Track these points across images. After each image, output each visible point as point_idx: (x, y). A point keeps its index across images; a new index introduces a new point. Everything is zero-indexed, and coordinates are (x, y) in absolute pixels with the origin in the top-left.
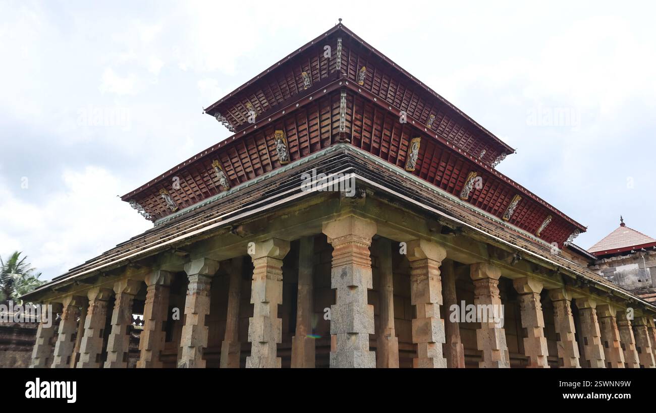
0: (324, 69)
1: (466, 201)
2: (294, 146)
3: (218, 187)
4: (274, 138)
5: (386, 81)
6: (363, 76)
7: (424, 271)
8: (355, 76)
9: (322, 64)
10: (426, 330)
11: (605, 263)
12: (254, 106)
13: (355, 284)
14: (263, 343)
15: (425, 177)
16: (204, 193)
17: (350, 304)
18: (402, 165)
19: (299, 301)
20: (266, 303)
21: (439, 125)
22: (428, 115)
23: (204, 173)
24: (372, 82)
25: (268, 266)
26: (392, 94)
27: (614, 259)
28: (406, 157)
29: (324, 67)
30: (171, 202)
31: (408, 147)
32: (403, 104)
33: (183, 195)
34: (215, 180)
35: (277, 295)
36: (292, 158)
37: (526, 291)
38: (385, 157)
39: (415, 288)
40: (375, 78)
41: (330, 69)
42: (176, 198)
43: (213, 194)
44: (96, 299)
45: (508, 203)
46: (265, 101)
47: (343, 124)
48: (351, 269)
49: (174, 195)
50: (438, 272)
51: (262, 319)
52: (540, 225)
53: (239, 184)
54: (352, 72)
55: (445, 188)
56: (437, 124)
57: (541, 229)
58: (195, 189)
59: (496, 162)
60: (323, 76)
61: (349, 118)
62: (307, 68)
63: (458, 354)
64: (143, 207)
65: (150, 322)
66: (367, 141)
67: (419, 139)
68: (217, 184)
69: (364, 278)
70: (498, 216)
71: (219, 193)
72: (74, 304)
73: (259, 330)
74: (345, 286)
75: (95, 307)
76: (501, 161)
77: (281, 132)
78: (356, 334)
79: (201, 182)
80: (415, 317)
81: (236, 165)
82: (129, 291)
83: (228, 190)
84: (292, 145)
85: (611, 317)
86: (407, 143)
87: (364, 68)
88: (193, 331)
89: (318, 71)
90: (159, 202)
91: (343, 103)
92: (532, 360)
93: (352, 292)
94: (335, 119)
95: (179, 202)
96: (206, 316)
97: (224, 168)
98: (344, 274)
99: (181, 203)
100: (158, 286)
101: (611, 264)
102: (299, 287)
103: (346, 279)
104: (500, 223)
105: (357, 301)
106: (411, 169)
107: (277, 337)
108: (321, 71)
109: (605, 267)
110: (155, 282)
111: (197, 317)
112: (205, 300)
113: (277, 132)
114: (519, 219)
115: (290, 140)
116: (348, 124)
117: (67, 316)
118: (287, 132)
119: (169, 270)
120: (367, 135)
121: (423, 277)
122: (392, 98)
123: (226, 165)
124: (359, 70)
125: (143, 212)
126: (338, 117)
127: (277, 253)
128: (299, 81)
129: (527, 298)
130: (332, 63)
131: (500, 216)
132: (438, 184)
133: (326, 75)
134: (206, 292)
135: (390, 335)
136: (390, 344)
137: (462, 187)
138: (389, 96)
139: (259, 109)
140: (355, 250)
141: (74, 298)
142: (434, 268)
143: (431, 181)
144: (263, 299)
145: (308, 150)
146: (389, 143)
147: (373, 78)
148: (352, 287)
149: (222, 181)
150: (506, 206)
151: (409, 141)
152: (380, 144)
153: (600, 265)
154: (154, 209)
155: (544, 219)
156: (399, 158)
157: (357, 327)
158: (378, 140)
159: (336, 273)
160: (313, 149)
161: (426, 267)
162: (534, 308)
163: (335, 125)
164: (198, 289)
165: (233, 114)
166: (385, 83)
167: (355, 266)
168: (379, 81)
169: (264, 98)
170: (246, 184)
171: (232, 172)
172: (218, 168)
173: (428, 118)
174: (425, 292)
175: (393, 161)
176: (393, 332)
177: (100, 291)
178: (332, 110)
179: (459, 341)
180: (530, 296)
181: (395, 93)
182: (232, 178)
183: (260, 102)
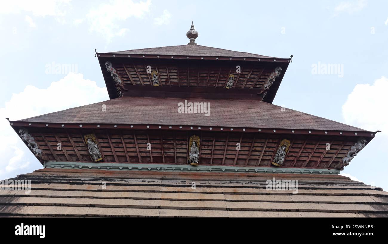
29: (253, 80)
41: (257, 83)
123: (205, 143)
128: (223, 78)
133: (251, 86)
139: (164, 80)
169: (176, 74)
171: (208, 152)
182: (204, 156)
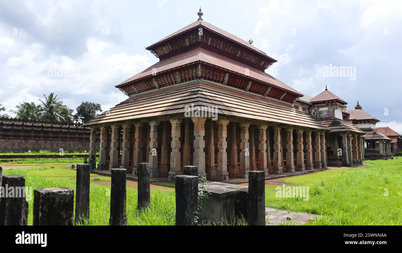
0: (194, 39)
1: (248, 91)
2: (183, 77)
3: (155, 87)
4: (176, 74)
5: (219, 41)
6: (210, 41)
7: (222, 128)
8: (206, 41)
9: (194, 37)
10: (221, 145)
11: (316, 106)
12: (166, 49)
13: (200, 135)
14: (175, 148)
15: (231, 86)
16: (149, 88)
17: (198, 140)
18: (222, 83)
19: (185, 135)
20: (176, 137)
21: (242, 55)
22: (238, 51)
23: (149, 81)
24: (213, 43)
25: (176, 127)
26: (222, 46)
27: (319, 105)
28: (223, 80)
30: (136, 90)
31: (224, 76)
32: (227, 49)
33: (140, 88)
34: (154, 84)
35: (179, 135)
36: (182, 81)
37: (260, 129)
38: (215, 81)
39: (219, 132)
40: (215, 41)
42: (138, 89)
43: (153, 89)
44: (115, 129)
45: (267, 90)
46: (171, 47)
47: (200, 73)
48: (199, 131)
49: (137, 87)
50: (226, 128)
51: (175, 142)
52: (281, 96)
53: (163, 87)
54: (205, 40)
55: (239, 88)
56: (242, 54)
57: (282, 97)
58: (146, 86)
59: (269, 66)
60: (194, 42)
61: (202, 71)
62: (187, 38)
63: (235, 150)
64: (124, 90)
65: (138, 139)
66: (209, 77)
67: (228, 74)
68: (154, 86)
69: (202, 133)
70: (262, 95)
71: (155, 89)
72: (105, 129)
73: (174, 145)
74: (197, 135)
75: (115, 132)
76: (271, 66)
77: (178, 72)
78: (200, 148)
79: (148, 84)
80: (218, 141)
81: (162, 80)
82: (128, 128)
83: (159, 89)
84: (182, 77)
85: (300, 134)
86: (223, 75)
87: (210, 38)
88: (154, 143)
89: (192, 39)
90: (131, 89)
91: (200, 67)
92: (261, 151)
93: (199, 137)
94: (197, 71)
95: (139, 90)
96: (157, 138)
97: (157, 81)
98: (197, 132)
99: (140, 91)
100: (139, 127)
101: (318, 107)
102: (185, 131)
103: (197, 134)
104: (263, 97)
105: (200, 140)
106: (225, 84)
107: (179, 146)
108: (193, 39)
109: (315, 108)
110: (138, 126)
111: (154, 139)
112: (156, 133)
113: (177, 72)
114: (271, 95)
115: (182, 75)
116: (202, 73)
117: (103, 134)
118: (180, 72)
119: (143, 122)
120: (209, 75)
121: (221, 130)
122: (222, 47)
123: (158, 80)
124: (208, 39)
125: (124, 92)
126: (198, 71)
127: (179, 123)
128: (184, 42)
129: (261, 131)
130: (198, 37)
131: (263, 95)
132: (236, 87)
133: (195, 42)
134: (156, 131)
135: (212, 145)
136: (212, 148)
137: (246, 87)
138: (221, 47)
139: (168, 50)
140: (200, 126)
141: (104, 127)
142: (225, 127)
143: (233, 86)
144: (175, 136)
145: (188, 79)
146: (217, 76)
147: (214, 41)
148: (199, 136)
149: (157, 85)
150: (265, 91)
151: (224, 74)
152: (213, 77)
153: (314, 107)
154: (129, 91)
155: (283, 94)
156: (221, 80)
157: (200, 146)
158: (212, 76)
159: (195, 132)
160: (189, 80)
161: (222, 127)
162: (263, 134)
163: (197, 73)
164: (154, 130)
165: (158, 51)
166: (219, 42)
167: (200, 130)
168: (216, 42)
170: (166, 87)
171: (160, 83)
172: (155, 81)
173: (237, 53)
174: (221, 134)
175: (218, 82)
176: (213, 144)
177: (116, 126)
178: (196, 68)
179: (236, 145)
180: (262, 130)
181: (223, 45)
182: (160, 84)
183: (169, 48)
